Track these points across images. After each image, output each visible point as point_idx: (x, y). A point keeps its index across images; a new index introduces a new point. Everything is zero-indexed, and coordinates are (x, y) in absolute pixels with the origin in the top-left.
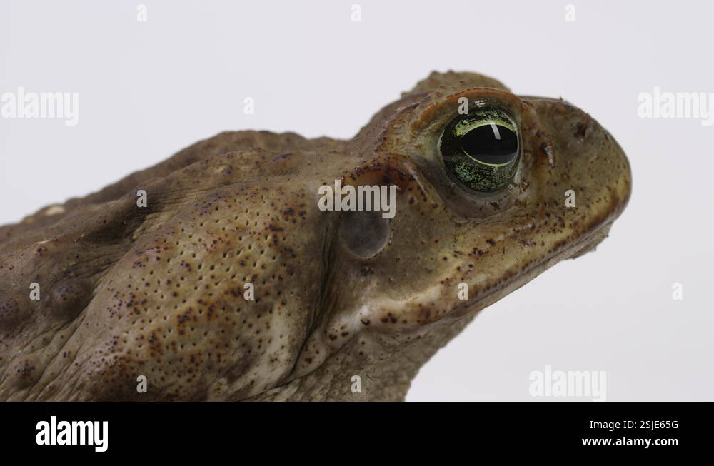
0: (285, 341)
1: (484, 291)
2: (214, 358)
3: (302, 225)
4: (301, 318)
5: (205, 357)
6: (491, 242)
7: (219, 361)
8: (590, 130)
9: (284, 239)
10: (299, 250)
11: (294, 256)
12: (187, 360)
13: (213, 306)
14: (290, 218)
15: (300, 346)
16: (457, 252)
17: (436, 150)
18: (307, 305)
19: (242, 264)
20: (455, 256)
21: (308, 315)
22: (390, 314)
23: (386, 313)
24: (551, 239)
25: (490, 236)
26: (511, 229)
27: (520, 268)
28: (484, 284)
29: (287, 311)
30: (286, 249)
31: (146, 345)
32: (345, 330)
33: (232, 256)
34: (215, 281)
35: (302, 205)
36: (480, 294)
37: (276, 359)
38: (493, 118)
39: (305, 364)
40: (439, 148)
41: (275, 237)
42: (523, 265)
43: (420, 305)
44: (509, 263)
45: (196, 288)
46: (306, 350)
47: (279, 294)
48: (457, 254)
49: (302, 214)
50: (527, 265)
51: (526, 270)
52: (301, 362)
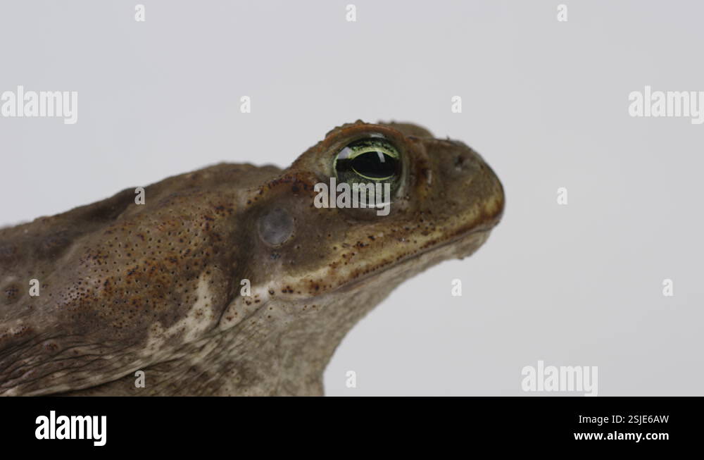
0: (208, 301)
1: (364, 273)
2: (151, 304)
3: (228, 219)
4: (222, 286)
5: (144, 302)
6: (371, 238)
7: (155, 306)
8: (467, 162)
9: (214, 227)
10: (224, 236)
11: (220, 240)
12: (130, 302)
13: (154, 267)
14: (220, 212)
15: (222, 307)
16: (346, 244)
17: (332, 169)
18: (228, 277)
19: (181, 241)
20: (343, 247)
21: (229, 285)
22: (288, 287)
23: (285, 286)
24: (422, 240)
25: (370, 233)
26: (389, 230)
27: (395, 258)
28: (365, 269)
29: (210, 279)
30: (214, 234)
31: (102, 287)
32: (258, 299)
33: (175, 234)
34: (159, 250)
35: (231, 205)
36: (361, 276)
37: (201, 314)
38: (378, 146)
39: (227, 321)
40: (334, 168)
41: (207, 224)
42: (397, 256)
43: (311, 281)
44: (386, 254)
45: (145, 253)
46: (228, 311)
47: (205, 265)
48: (345, 246)
49: (230, 211)
50: (401, 257)
51: (401, 260)
52: (224, 320)
